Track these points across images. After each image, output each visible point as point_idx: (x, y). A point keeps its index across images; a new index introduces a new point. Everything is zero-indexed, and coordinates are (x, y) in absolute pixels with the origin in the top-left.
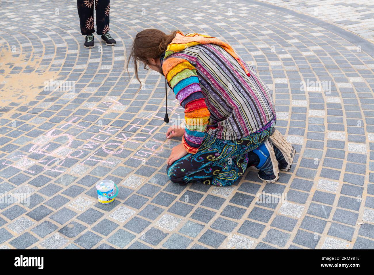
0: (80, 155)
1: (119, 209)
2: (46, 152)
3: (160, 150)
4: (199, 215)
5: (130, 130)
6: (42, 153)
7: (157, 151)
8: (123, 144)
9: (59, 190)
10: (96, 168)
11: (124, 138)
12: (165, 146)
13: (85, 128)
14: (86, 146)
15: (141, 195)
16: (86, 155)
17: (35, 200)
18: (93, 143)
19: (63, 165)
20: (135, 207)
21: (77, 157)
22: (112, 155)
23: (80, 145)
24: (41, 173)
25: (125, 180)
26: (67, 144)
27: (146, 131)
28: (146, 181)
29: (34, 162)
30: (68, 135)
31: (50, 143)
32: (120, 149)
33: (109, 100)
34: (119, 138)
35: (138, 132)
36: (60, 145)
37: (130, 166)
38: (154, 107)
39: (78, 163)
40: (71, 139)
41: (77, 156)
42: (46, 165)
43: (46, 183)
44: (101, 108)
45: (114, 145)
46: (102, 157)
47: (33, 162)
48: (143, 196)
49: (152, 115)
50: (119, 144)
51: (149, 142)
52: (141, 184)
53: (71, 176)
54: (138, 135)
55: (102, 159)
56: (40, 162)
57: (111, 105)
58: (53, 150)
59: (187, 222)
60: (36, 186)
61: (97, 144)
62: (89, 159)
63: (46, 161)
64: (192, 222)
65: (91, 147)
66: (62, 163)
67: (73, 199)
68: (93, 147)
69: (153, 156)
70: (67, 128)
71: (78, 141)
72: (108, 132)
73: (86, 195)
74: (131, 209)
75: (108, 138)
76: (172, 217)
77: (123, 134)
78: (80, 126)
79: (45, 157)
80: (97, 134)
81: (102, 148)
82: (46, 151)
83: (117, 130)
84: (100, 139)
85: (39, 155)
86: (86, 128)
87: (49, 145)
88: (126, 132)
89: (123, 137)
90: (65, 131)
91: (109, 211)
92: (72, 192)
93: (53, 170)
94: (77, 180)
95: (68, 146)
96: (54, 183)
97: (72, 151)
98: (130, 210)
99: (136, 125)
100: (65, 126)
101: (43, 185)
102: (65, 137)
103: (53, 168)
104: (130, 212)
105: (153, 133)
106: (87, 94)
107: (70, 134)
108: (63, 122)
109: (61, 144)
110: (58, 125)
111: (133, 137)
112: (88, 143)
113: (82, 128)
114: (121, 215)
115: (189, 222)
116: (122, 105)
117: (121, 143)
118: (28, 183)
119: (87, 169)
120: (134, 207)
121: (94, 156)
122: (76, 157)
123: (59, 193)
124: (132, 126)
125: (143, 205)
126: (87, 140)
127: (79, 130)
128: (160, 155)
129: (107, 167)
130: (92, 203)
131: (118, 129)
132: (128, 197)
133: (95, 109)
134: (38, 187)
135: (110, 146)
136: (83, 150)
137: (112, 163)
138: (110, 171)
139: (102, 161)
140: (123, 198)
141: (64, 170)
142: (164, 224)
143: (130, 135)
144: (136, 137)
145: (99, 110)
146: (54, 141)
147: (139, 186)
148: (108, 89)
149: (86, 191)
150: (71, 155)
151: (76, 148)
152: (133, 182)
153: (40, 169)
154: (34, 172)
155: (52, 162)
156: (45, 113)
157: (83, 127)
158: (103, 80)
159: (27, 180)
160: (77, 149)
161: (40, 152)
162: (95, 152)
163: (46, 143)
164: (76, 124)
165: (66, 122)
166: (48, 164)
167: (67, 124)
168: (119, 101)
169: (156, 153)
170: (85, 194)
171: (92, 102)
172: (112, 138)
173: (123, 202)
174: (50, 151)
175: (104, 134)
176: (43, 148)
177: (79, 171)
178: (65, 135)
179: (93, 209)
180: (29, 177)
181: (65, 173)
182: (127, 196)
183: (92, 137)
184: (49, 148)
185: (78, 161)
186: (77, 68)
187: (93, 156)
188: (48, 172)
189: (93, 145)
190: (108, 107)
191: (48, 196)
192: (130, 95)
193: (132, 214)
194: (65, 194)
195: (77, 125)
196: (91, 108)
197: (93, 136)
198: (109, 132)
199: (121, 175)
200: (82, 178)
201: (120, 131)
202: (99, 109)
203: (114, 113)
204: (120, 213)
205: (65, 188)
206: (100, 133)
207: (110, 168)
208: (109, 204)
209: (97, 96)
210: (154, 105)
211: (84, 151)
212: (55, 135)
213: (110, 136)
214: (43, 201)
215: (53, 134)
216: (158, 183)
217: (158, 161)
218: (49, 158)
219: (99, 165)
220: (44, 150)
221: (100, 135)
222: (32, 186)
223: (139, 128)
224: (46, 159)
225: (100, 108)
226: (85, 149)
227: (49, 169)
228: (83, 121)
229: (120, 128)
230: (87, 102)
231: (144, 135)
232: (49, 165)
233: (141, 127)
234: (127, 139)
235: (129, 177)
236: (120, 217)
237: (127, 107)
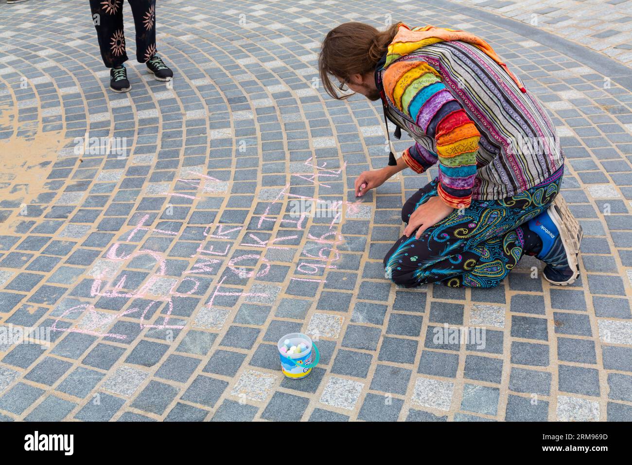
0: (196, 287)
1: (329, 384)
2: (127, 293)
3: (336, 257)
4: (478, 370)
5: (259, 226)
6: (120, 295)
7: (331, 260)
8: (263, 254)
9: (194, 365)
10: (240, 310)
11: (258, 243)
12: (340, 248)
13: (173, 233)
14: (198, 268)
15: (353, 350)
16: (207, 287)
17: (159, 394)
18: (205, 261)
19: (173, 313)
20: (357, 375)
21: (193, 294)
22: (256, 279)
23: (184, 268)
24: (141, 337)
25: (307, 325)
26: (159, 270)
27: (289, 225)
28: (345, 320)
29: (114, 317)
30: (150, 251)
31: (124, 273)
32: (263, 266)
33: (189, 174)
34: (249, 245)
35: (277, 228)
36: (146, 274)
37: (299, 295)
38: (278, 178)
39: (200, 305)
40: (160, 259)
41: (193, 291)
42: (142, 319)
43: (162, 355)
44: (183, 191)
45: (248, 260)
46: (240, 287)
47: (112, 317)
48: (356, 350)
49: (282, 193)
50: (258, 257)
51: (308, 245)
52: (341, 328)
53: (202, 333)
54: (279, 234)
55: (242, 291)
56: (125, 313)
57: (198, 183)
58: (138, 286)
59: (465, 389)
60: (145, 365)
61: (215, 261)
62: (216, 293)
63: (136, 310)
64: (473, 385)
65: (208, 270)
66: (171, 309)
67: (233, 379)
68: (211, 269)
69: (330, 270)
70: (141, 238)
71: (176, 260)
72: (221, 235)
73: (253, 367)
74: (351, 379)
75: (230, 248)
76: (432, 381)
77: (252, 236)
78: (163, 231)
79: (129, 303)
80: (203, 243)
81: (228, 268)
82: (126, 290)
83: (236, 229)
84: (214, 250)
85: (115, 300)
86: (176, 233)
87: (124, 277)
88: (255, 231)
89: (256, 241)
90: (140, 244)
91: (314, 392)
92: (223, 365)
93: (161, 327)
94: (219, 340)
95: (162, 273)
96: (177, 353)
97: (176, 282)
98: (350, 382)
99: (265, 215)
100: (132, 234)
101: (158, 361)
102: (146, 255)
103: (157, 322)
104: (354, 387)
105: (304, 225)
106: (142, 167)
107: (152, 250)
108: (125, 228)
109: (147, 271)
110: (118, 234)
111: (273, 239)
112: (197, 262)
113: (170, 235)
114: (341, 395)
115: (468, 388)
116: (218, 181)
117: (259, 253)
118: (127, 361)
119: (225, 314)
120: (355, 375)
121: (223, 286)
122: (189, 293)
123: (199, 371)
124: (259, 218)
125: (368, 368)
126: (193, 256)
127: (166, 239)
128: (341, 267)
129: (260, 304)
130: (272, 380)
131: (236, 227)
132: (333, 357)
133: (173, 194)
134: (149, 365)
135: (243, 263)
136: (195, 278)
137: (264, 295)
138: (270, 311)
139: (244, 294)
140: (324, 361)
141: (181, 323)
142: (428, 400)
143: (267, 237)
144: (279, 239)
145: (182, 195)
146: (128, 266)
147: (339, 331)
148: (176, 153)
149: (248, 359)
150: (178, 290)
151: (180, 275)
152: (325, 326)
153: (134, 330)
154: (125, 337)
155: (149, 311)
156: (80, 214)
157: (169, 232)
158: (156, 137)
159: (120, 354)
160: (183, 276)
161: (115, 294)
162: (221, 278)
163: (116, 273)
164: (153, 228)
165: (131, 227)
166: (143, 315)
167: (135, 231)
168: (209, 173)
169: (333, 264)
170: (250, 364)
171: (160, 183)
172: (236, 247)
173: (329, 368)
174: (134, 289)
175: (218, 240)
176: (114, 284)
177: (211, 320)
178: (144, 252)
179: (283, 394)
180: (122, 349)
181: (186, 329)
182: (330, 356)
183: (200, 250)
184: (126, 282)
185: (198, 300)
186: (96, 121)
187: (221, 287)
188: (152, 332)
189: (209, 266)
190: (195, 188)
191: (180, 381)
192: (223, 160)
193: (359, 389)
194: (212, 372)
195: (156, 230)
196: (166, 193)
197: (200, 248)
198: (224, 235)
199: (296, 317)
200: (225, 333)
201: (244, 232)
202: (181, 193)
203: (214, 198)
204: (336, 392)
205: (205, 360)
206: (208, 239)
207: (267, 305)
208: (306, 377)
209: (163, 170)
210: (276, 174)
211: (200, 279)
212: (125, 255)
213: (232, 244)
214: (176, 394)
215: (119, 252)
216: (370, 320)
217: (344, 279)
218: (140, 304)
219: (242, 302)
220: (121, 287)
221: (210, 243)
222: (137, 366)
223: (275, 220)
224: (133, 306)
225: (180, 191)
226: (197, 275)
227: (152, 326)
228: (163, 220)
229: (240, 225)
230: (151, 184)
231: (290, 233)
232: (147, 317)
233: (276, 218)
234: (266, 244)
235: (312, 318)
236: (340, 399)
237: (230, 183)
